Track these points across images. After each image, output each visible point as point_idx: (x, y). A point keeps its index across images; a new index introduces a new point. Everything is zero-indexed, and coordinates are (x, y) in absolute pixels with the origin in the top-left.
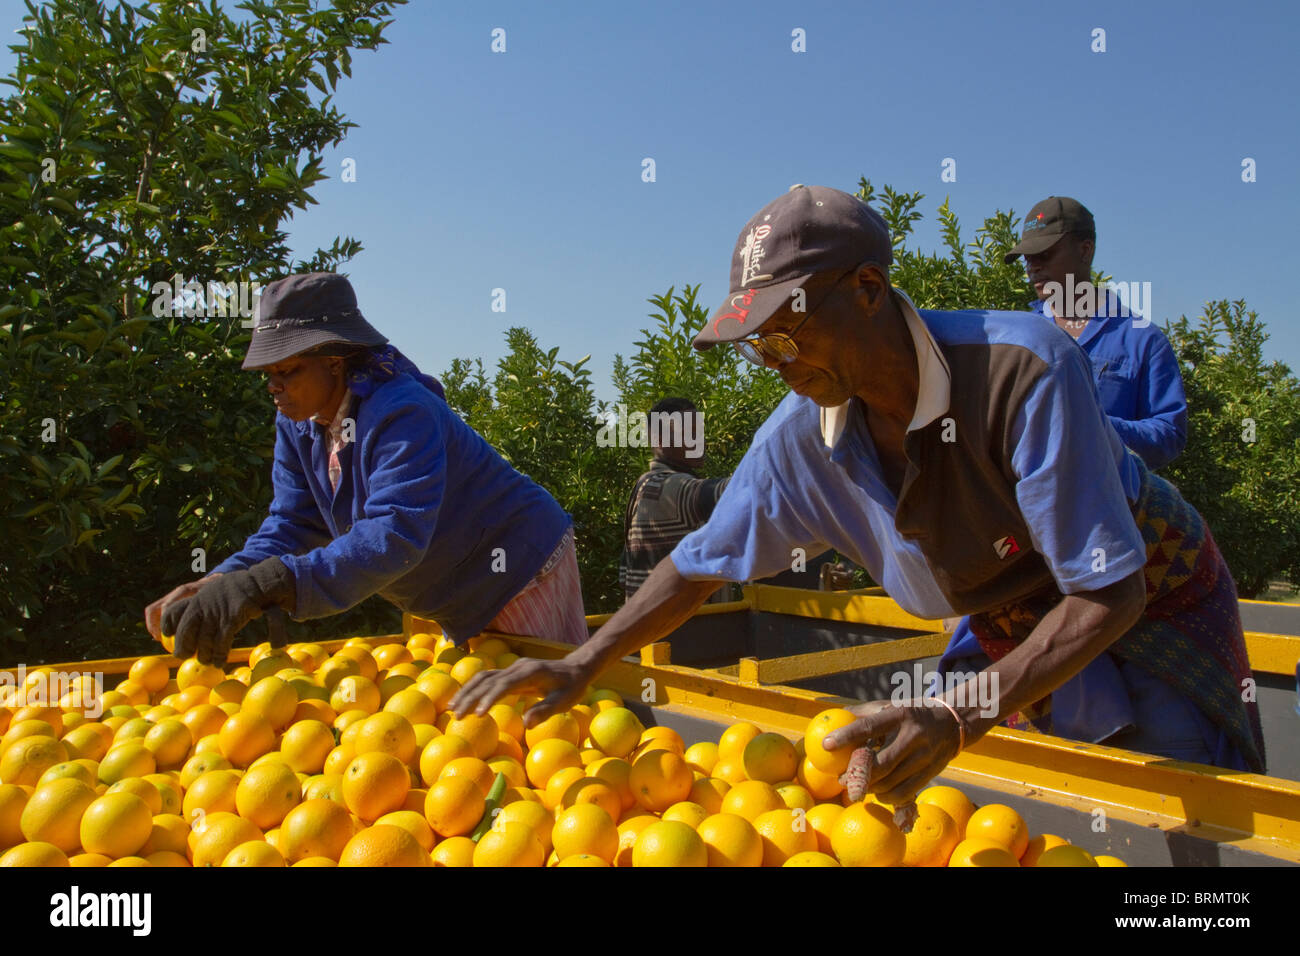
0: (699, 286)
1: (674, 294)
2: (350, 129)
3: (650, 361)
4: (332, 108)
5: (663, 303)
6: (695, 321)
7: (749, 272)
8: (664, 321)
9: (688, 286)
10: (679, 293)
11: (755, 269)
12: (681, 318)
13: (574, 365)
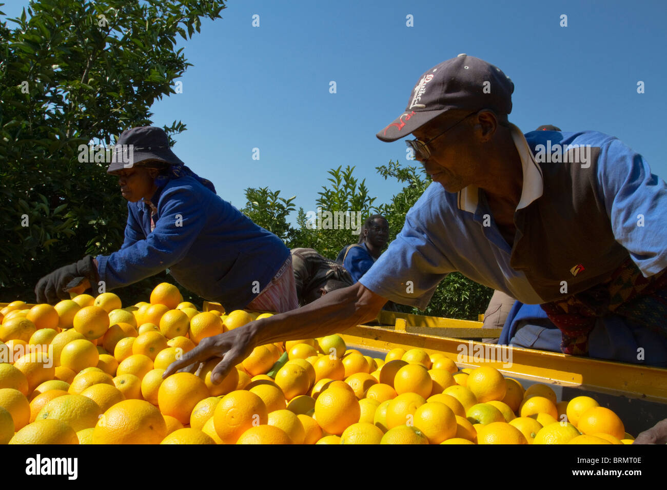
0: (354, 167)
1: (341, 169)
2: (189, 66)
3: (325, 203)
4: (182, 55)
5: (335, 174)
6: (350, 185)
7: (415, 101)
8: (335, 183)
9: (349, 166)
10: (344, 169)
11: (418, 100)
12: (343, 182)
13: (287, 200)
